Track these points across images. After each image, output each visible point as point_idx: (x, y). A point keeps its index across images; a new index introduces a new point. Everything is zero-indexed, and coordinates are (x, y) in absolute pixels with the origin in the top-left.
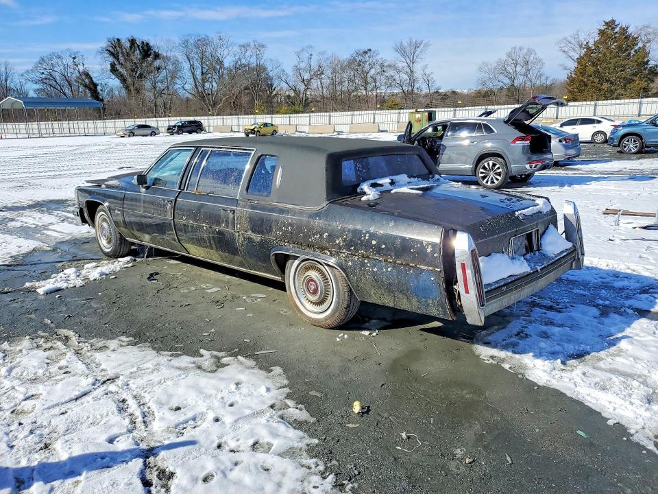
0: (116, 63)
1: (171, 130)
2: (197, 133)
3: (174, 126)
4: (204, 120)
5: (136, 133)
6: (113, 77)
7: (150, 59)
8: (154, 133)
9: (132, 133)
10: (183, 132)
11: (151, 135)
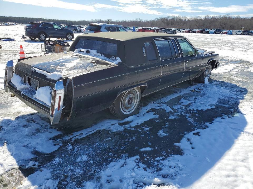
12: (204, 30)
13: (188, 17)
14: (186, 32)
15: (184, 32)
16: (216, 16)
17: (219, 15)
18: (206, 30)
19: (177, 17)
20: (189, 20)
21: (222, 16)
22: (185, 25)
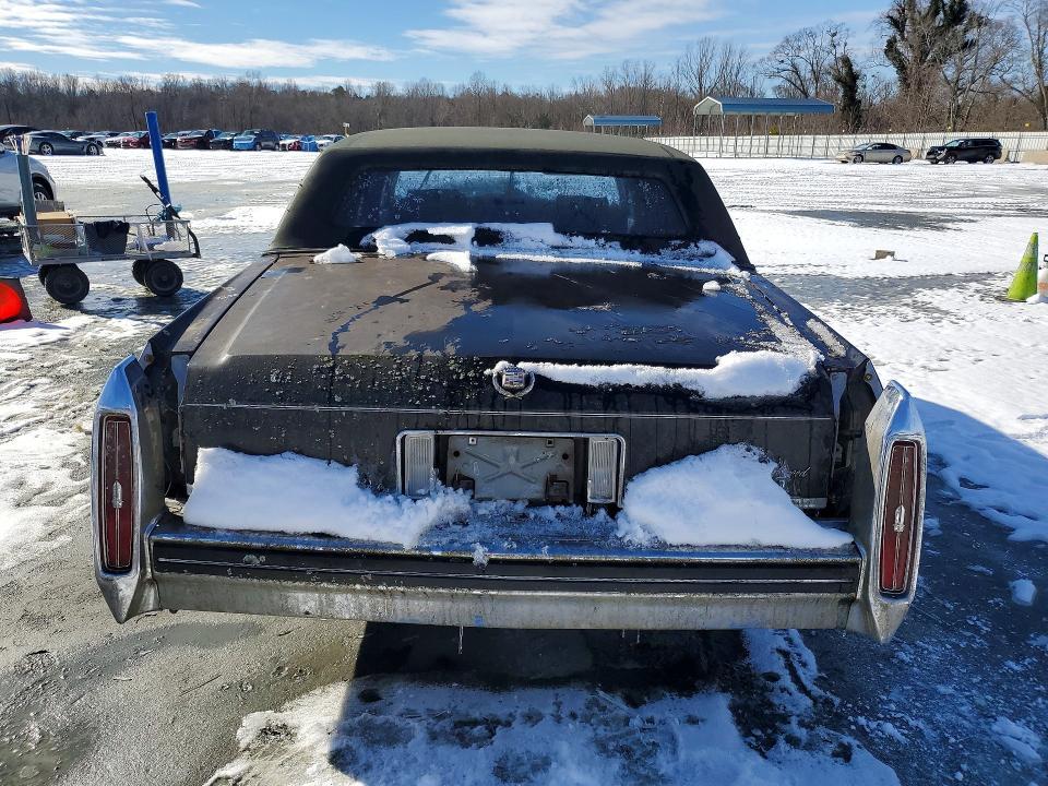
0: (898, 38)
1: (934, 156)
2: (985, 162)
3: (942, 148)
4: (1007, 140)
5: (868, 156)
6: (888, 62)
7: (960, 28)
8: (899, 160)
9: (860, 157)
10: (956, 159)
11: (894, 162)
12: (209, 135)
13: (86, 81)
14: (127, 145)
15: (119, 147)
16: (207, 78)
17: (217, 77)
18: (217, 134)
19: (25, 76)
20: (91, 92)
21: (232, 79)
22: (80, 112)
